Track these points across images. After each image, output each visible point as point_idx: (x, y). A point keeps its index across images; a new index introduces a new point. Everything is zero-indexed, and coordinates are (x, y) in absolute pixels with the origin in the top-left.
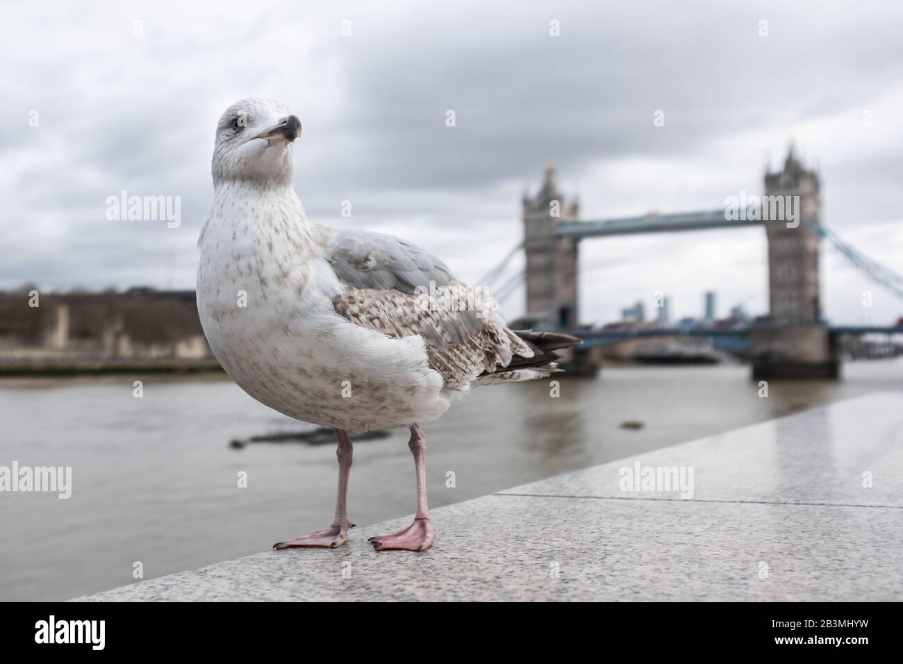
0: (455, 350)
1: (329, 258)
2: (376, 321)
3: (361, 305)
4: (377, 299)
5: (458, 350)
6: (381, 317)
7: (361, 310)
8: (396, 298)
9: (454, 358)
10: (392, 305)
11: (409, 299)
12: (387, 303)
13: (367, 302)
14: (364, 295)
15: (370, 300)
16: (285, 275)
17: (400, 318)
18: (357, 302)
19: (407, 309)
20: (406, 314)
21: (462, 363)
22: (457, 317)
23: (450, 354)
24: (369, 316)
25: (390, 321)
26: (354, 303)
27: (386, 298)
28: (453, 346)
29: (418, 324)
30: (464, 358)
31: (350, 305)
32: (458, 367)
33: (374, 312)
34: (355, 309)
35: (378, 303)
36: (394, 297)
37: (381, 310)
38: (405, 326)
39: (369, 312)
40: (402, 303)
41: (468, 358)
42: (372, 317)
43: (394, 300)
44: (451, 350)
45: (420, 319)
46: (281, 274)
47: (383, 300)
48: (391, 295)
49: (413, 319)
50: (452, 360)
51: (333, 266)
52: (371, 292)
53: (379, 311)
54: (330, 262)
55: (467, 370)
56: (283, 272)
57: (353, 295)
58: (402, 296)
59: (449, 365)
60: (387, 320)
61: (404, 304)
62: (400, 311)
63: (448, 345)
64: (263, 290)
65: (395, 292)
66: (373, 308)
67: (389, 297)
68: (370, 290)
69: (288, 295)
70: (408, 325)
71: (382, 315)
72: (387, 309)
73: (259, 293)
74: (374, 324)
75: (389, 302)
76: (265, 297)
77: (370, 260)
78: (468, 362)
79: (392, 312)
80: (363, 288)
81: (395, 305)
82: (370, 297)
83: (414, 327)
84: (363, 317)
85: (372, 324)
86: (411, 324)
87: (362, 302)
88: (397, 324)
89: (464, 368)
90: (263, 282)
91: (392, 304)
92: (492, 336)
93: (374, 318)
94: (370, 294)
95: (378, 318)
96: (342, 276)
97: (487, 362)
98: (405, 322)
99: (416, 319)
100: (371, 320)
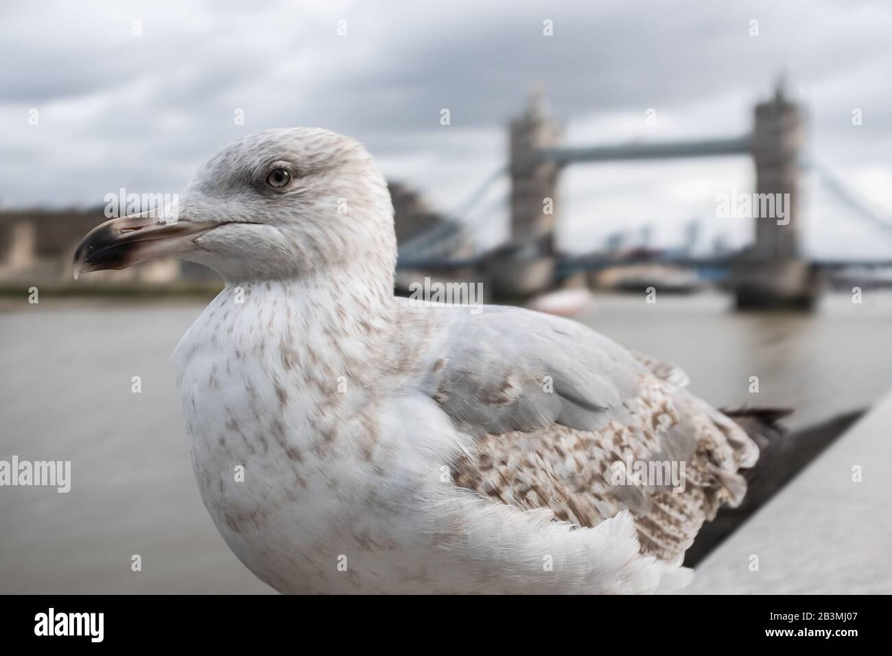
0: (662, 506)
1: (434, 390)
2: (532, 495)
3: (502, 469)
4: (530, 449)
5: (666, 503)
6: (539, 483)
7: (504, 480)
8: (562, 439)
9: (660, 523)
10: (556, 455)
11: (584, 435)
12: (547, 453)
13: (514, 459)
14: (507, 446)
15: (519, 454)
16: (329, 436)
17: (572, 477)
18: (495, 464)
19: (582, 456)
20: (580, 467)
21: (672, 527)
22: (661, 446)
23: (654, 517)
24: (517, 488)
25: (556, 488)
26: (491, 467)
27: (545, 444)
28: (659, 501)
29: (601, 479)
30: (674, 514)
31: (482, 473)
32: (668, 536)
33: (527, 476)
34: (492, 479)
35: (532, 457)
36: (557, 438)
37: (538, 469)
38: (581, 490)
39: (518, 481)
40: (572, 446)
41: (682, 512)
42: (524, 488)
43: (558, 444)
44: (655, 509)
45: (603, 468)
46: (320, 436)
47: (539, 446)
48: (552, 434)
49: (593, 472)
50: (658, 528)
51: (442, 405)
52: (519, 438)
53: (535, 474)
54: (435, 398)
55: (681, 536)
56: (323, 433)
57: (488, 450)
58: (570, 432)
59: (654, 539)
60: (550, 489)
61: (576, 447)
62: (570, 464)
63: (652, 499)
64: (295, 470)
65: (560, 429)
66: (525, 469)
67: (549, 440)
68: (516, 434)
69: (354, 470)
70: (586, 486)
71: (541, 479)
72: (548, 465)
73: (290, 477)
74: (528, 501)
75: (551, 450)
76: (302, 483)
77: (510, 386)
78: (682, 518)
79: (558, 470)
80: (503, 433)
81: (562, 454)
82: (517, 448)
83: (597, 488)
84: (508, 493)
85: (524, 502)
86: (590, 483)
87: (504, 463)
88: (569, 491)
89: (676, 534)
90: (293, 454)
91: (556, 452)
92: (709, 454)
93: (528, 490)
94: (516, 443)
95: (535, 488)
96: (459, 417)
97: (708, 506)
98: (580, 482)
99: (598, 470)
100: (523, 494)
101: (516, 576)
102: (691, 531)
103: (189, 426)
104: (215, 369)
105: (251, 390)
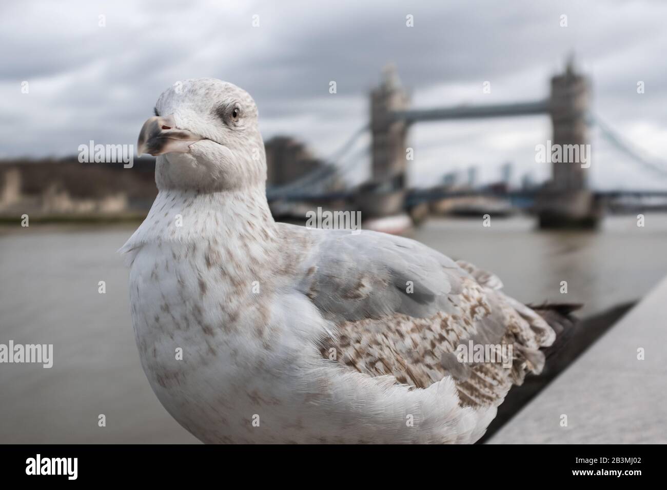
0: (479, 374)
1: (307, 289)
3: (357, 346)
4: (378, 332)
5: (482, 372)
6: (385, 357)
7: (358, 354)
8: (402, 325)
9: (477, 386)
10: (397, 336)
11: (418, 321)
12: (390, 335)
13: (365, 339)
14: (360, 329)
15: (369, 335)
16: (233, 318)
17: (409, 352)
18: (352, 343)
19: (417, 337)
20: (416, 345)
21: (487, 390)
22: (477, 330)
23: (473, 382)
24: (368, 360)
25: (397, 360)
26: (348, 345)
27: (389, 328)
28: (477, 370)
29: (432, 354)
30: (489, 380)
31: (342, 349)
32: (484, 396)
33: (375, 351)
34: (350, 353)
35: (380, 338)
36: (398, 323)
37: (384, 345)
38: (416, 361)
39: (369, 355)
40: (409, 329)
41: (494, 379)
42: (373, 359)
43: (398, 328)
44: (474, 376)
45: (433, 345)
46: (227, 317)
47: (385, 330)
48: (395, 321)
49: (425, 348)
50: (476, 390)
51: (313, 301)
52: (370, 323)
53: (381, 349)
54: (308, 295)
55: (494, 396)
56: (230, 315)
57: (346, 333)
58: (408, 319)
60: (393, 360)
61: (413, 330)
62: (408, 342)
63: (470, 369)
64: (207, 342)
65: (400, 317)
66: (374, 346)
67: (392, 325)
68: (367, 321)
69: (249, 344)
70: (420, 358)
71: (386, 353)
72: (391, 343)
73: (204, 347)
74: (376, 369)
75: (394, 333)
76: (212, 351)
77: (363, 286)
78: (495, 383)
79: (399, 346)
80: (358, 320)
81: (402, 335)
82: (368, 331)
83: (429, 360)
84: (361, 364)
85: (373, 370)
86: (423, 357)
87: (358, 342)
88: (407, 362)
89: (490, 394)
90: (207, 330)
91: (397, 334)
92: (516, 336)
93: (376, 362)
94: (367, 327)
95: (381, 360)
96: (325, 309)
97: (516, 374)
98: (416, 355)
99: (429, 348)
100: (372, 364)
101: (368, 424)
102: (502, 392)
103: (133, 307)
104: (156, 266)
105: (181, 282)
